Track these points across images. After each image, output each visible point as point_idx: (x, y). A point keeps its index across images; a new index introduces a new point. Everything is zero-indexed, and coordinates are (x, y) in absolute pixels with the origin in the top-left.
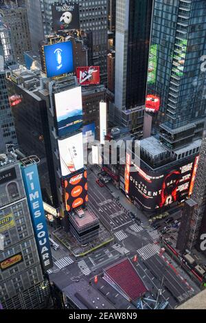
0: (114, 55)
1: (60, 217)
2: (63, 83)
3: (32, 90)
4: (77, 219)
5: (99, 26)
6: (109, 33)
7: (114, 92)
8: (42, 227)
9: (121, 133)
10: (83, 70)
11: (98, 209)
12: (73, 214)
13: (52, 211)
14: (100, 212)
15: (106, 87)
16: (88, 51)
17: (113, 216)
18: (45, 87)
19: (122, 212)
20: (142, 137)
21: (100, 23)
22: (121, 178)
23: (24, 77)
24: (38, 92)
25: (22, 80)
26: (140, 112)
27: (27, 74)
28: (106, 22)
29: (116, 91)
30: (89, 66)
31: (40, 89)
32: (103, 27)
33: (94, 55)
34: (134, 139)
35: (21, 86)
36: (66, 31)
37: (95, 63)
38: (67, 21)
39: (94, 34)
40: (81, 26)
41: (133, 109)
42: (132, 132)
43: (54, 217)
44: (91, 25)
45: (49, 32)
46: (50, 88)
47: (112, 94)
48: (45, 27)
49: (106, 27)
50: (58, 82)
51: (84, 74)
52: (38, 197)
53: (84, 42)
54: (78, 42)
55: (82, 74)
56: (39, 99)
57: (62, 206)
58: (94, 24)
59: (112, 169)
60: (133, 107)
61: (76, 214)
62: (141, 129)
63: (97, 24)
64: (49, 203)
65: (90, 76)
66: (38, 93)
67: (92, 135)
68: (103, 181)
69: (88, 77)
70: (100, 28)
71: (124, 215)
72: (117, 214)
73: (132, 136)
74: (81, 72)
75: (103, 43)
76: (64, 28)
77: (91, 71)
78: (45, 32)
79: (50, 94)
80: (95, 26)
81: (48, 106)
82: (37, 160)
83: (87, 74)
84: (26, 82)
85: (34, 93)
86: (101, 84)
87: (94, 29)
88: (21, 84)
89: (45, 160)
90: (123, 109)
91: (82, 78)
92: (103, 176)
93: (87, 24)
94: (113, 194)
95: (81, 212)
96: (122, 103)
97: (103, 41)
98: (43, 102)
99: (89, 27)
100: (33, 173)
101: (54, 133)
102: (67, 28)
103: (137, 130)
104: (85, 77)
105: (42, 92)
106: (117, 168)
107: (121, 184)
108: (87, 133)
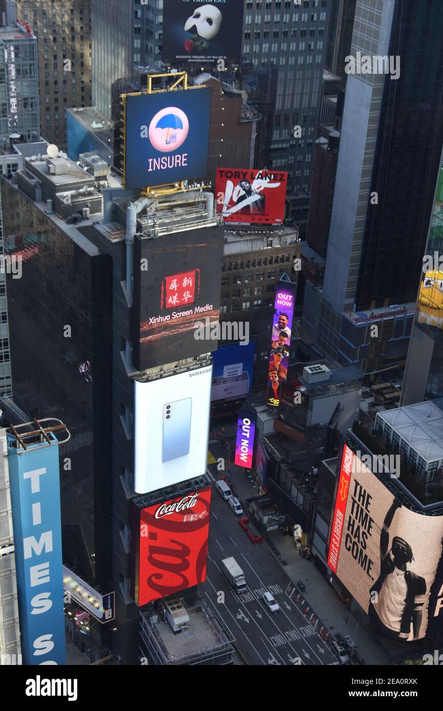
0: (335, 143)
1: (112, 623)
2: (171, 208)
3: (74, 221)
4: (166, 637)
5: (297, 52)
6: (327, 76)
7: (323, 253)
8: (50, 646)
9: (331, 380)
10: (238, 178)
11: (235, 612)
12: (155, 618)
13: (92, 601)
14: (241, 621)
15: (302, 236)
16: (259, 124)
17: (279, 640)
19: (310, 630)
20: (397, 399)
21: (302, 46)
22: (320, 523)
24: (92, 227)
26: (400, 322)
28: (320, 45)
29: (331, 250)
30: (257, 167)
31: (99, 219)
32: (309, 60)
33: (276, 137)
34: (372, 405)
36: (198, 59)
37: (276, 163)
38: (206, 31)
39: (281, 75)
40: (246, 49)
41: (377, 312)
42: (366, 381)
43: (92, 620)
44: (275, 47)
45: (150, 59)
46: (132, 221)
47: (318, 260)
48: (137, 43)
49: (319, 59)
50: (156, 205)
51: (239, 191)
52: (49, 549)
53: (250, 95)
54: (229, 94)
56: (91, 250)
57: (124, 588)
58: (284, 47)
59: (295, 491)
60: (379, 305)
61: (164, 619)
62: (397, 374)
63: (293, 46)
64: (82, 572)
65: (256, 197)
66: (91, 233)
67: (244, 377)
68: (259, 525)
69: (249, 201)
70: (300, 60)
71: (313, 640)
72: (294, 635)
73: (365, 395)
74: (230, 184)
75: (305, 104)
76: (195, 51)
78: (137, 58)
79: (129, 238)
80: (287, 54)
81: (117, 272)
82: (61, 436)
83: (249, 192)
84: (62, 195)
85: (81, 230)
86: (286, 224)
87: (283, 61)
88: (44, 200)
89: (87, 439)
90: (348, 308)
91: (232, 203)
92: (264, 507)
93: (266, 46)
94: (287, 569)
95: (180, 617)
96: (344, 289)
97: (306, 98)
98: (104, 261)
99: (269, 54)
100: (43, 471)
101: (125, 357)
102: (205, 52)
103: (384, 377)
104: (241, 199)
105: (102, 229)
106: (309, 490)
107: (317, 540)
108: (227, 370)
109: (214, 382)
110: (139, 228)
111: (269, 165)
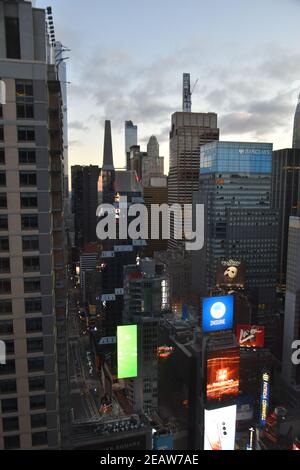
0: (282, 316)
3: (183, 343)
5: (266, 283)
6: (278, 291)
15: (272, 352)
16: (253, 308)
18: (199, 342)
21: (268, 280)
23: (177, 328)
24: (189, 346)
25: (174, 331)
27: (180, 324)
30: (252, 324)
31: (192, 343)
32: (271, 285)
33: (259, 313)
35: (172, 337)
36: (229, 285)
37: (260, 323)
38: (231, 275)
39: (260, 291)
44: (257, 281)
46: (204, 344)
50: (214, 338)
51: (246, 333)
53: (248, 298)
54: (240, 297)
55: (243, 333)
56: (189, 355)
58: (261, 281)
63: (264, 281)
65: (252, 336)
66: (189, 348)
69: (249, 337)
70: (267, 285)
76: (228, 282)
77: (253, 331)
79: (203, 350)
80: (262, 283)
81: (198, 364)
83: (249, 334)
84: (179, 333)
85: (186, 347)
86: (265, 347)
87: (261, 286)
88: (173, 335)
90: (293, 383)
91: (243, 338)
93: (254, 280)
96: (290, 375)
98: (193, 359)
101: (202, 400)
102: (232, 283)
104: (246, 337)
105: (194, 347)
108: (243, 407)
109: (237, 412)
110: (207, 347)
111: (257, 324)
